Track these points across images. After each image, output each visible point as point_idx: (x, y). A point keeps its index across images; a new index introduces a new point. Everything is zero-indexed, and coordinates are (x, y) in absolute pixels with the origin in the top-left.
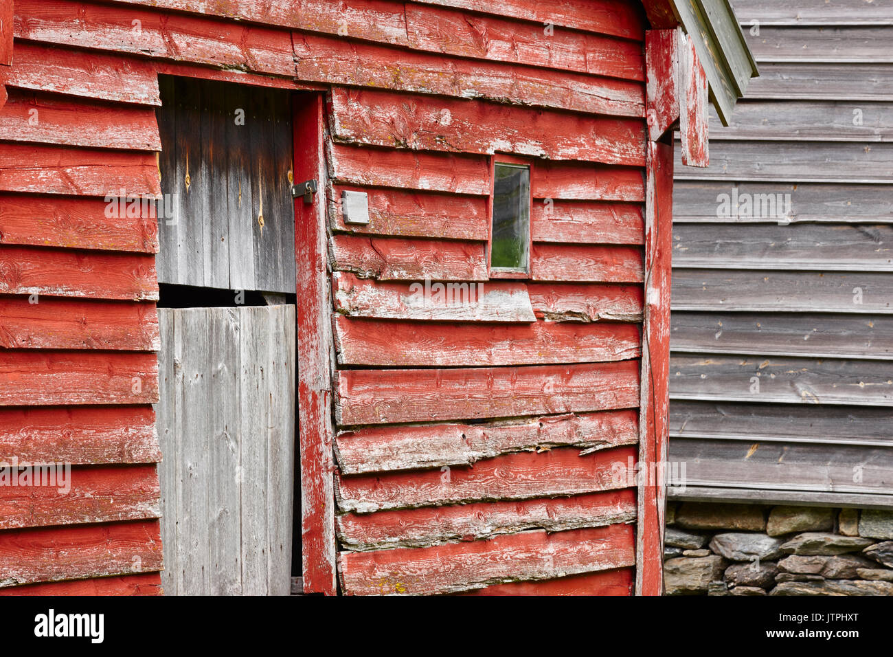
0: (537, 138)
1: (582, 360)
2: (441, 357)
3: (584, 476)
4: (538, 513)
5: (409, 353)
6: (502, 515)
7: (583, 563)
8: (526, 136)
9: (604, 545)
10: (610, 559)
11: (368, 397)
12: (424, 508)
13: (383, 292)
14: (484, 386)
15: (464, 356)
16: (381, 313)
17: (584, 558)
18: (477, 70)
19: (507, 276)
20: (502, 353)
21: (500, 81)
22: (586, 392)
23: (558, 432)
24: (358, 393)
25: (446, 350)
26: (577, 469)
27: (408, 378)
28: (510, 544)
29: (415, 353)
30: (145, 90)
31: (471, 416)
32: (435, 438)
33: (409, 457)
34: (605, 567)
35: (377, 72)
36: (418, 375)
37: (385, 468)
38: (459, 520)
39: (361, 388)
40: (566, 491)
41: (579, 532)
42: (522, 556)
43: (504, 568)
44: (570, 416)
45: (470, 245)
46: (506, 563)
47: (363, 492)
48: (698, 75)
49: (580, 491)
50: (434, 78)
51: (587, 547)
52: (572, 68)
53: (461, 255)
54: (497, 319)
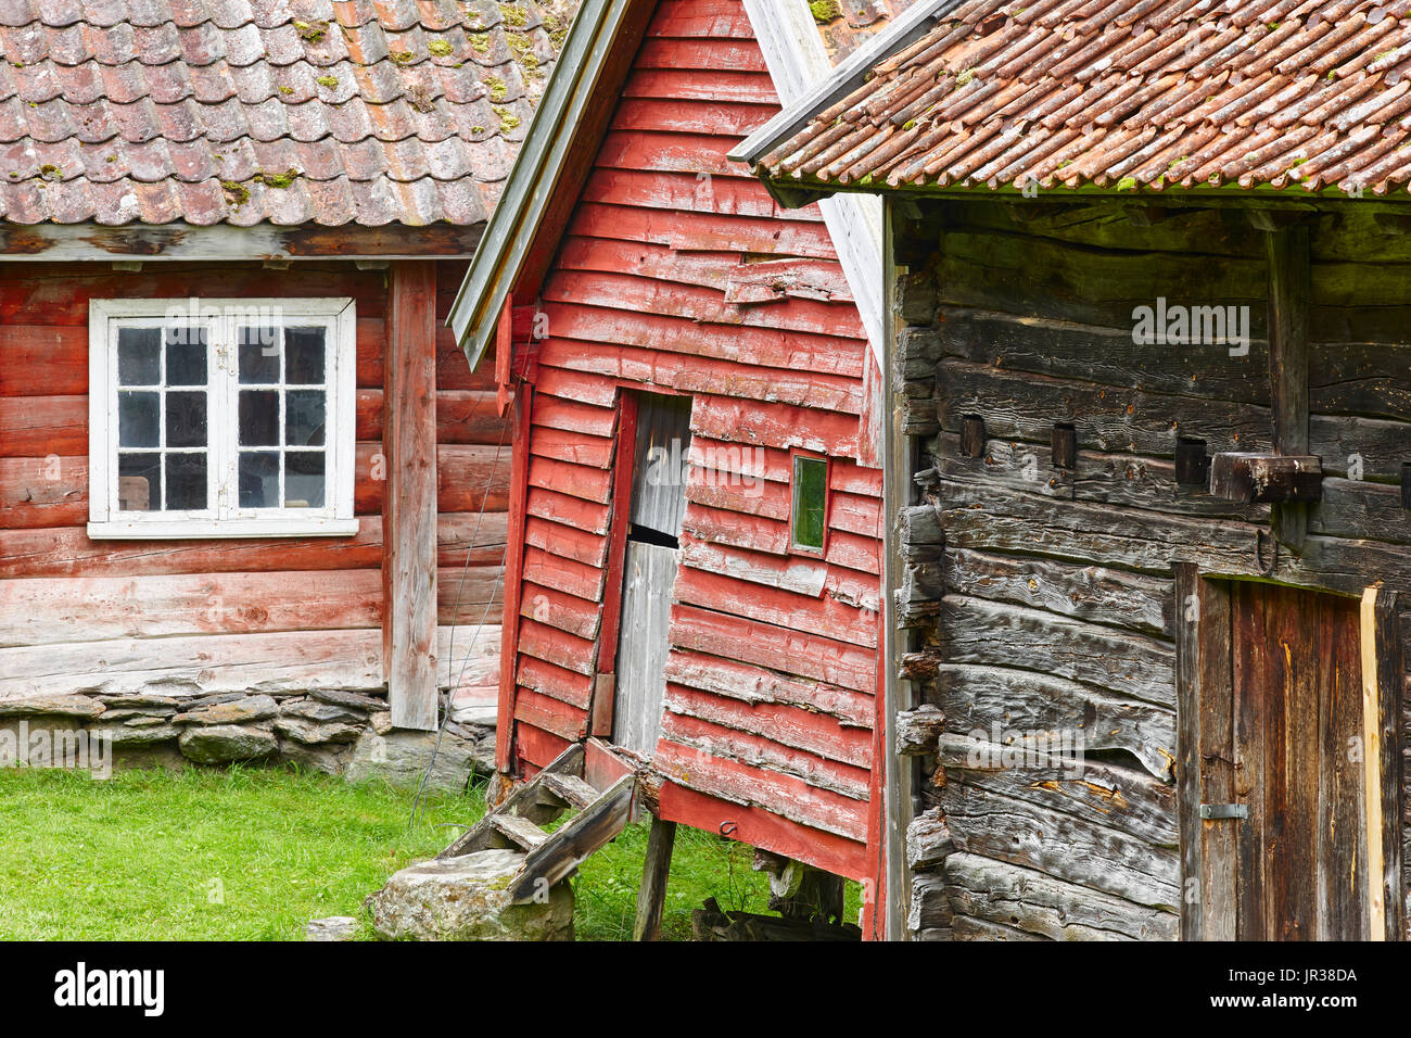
0: (821, 436)
1: (849, 640)
2: (752, 611)
3: (839, 745)
4: (800, 763)
5: (728, 602)
6: (774, 754)
7: (828, 822)
8: (815, 434)
9: (852, 816)
10: (853, 830)
11: (690, 628)
12: (714, 724)
13: (712, 551)
14: (784, 643)
15: (773, 616)
16: (707, 566)
17: (831, 819)
18: (785, 377)
19: (803, 554)
20: (800, 620)
21: (798, 386)
22: (850, 670)
23: (823, 700)
24: (683, 623)
25: (759, 606)
26: (837, 738)
27: (724, 621)
28: (777, 781)
29: (733, 603)
30: (607, 397)
31: (771, 665)
32: (739, 675)
33: (710, 681)
34: (846, 834)
35: (719, 381)
36: (734, 621)
37: (687, 684)
38: (741, 744)
39: (686, 620)
40: (821, 753)
41: (830, 794)
42: (783, 794)
43: (765, 796)
44: (836, 687)
45: (778, 524)
46: (768, 794)
47: (677, 697)
48: (874, 379)
49: (832, 757)
50: (752, 385)
51: (838, 811)
52: (850, 374)
53: (771, 531)
54: (792, 589)
